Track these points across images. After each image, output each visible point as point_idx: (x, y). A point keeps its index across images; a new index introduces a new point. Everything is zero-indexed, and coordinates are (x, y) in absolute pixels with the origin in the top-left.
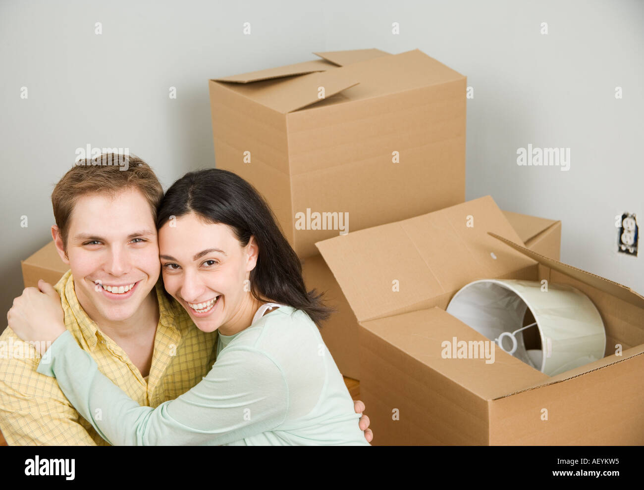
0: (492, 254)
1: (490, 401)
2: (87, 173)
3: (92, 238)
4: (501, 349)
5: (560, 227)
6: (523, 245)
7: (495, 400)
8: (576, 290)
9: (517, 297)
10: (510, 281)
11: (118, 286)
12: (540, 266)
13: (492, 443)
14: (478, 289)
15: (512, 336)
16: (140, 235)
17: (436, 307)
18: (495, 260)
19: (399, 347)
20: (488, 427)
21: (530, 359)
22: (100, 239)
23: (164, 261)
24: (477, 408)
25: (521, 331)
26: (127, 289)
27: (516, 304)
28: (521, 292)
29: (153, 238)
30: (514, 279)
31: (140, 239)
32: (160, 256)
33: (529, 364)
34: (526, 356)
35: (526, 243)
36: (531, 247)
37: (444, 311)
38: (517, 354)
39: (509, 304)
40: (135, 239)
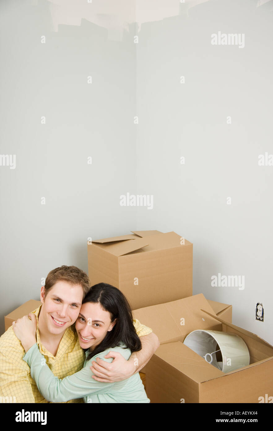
0: (203, 319)
1: (199, 383)
2: (66, 273)
3: (58, 298)
4: (205, 361)
5: (231, 308)
6: (216, 316)
7: (202, 383)
8: (237, 336)
9: (213, 338)
10: (209, 331)
11: (60, 321)
12: (223, 324)
13: (200, 402)
14: (197, 334)
15: (210, 355)
16: (77, 304)
17: (179, 341)
18: (203, 321)
19: (162, 359)
20: (198, 395)
21: (219, 366)
22: (61, 299)
23: (81, 316)
24: (193, 386)
25: (215, 353)
26: (62, 323)
27: (212, 341)
28: (214, 336)
29: (80, 306)
30: (212, 330)
31: (75, 305)
32: (80, 314)
33: (218, 368)
34: (217, 364)
35: (217, 314)
36: (219, 316)
37: (182, 343)
38: (213, 363)
39: (210, 341)
40: (74, 305)
